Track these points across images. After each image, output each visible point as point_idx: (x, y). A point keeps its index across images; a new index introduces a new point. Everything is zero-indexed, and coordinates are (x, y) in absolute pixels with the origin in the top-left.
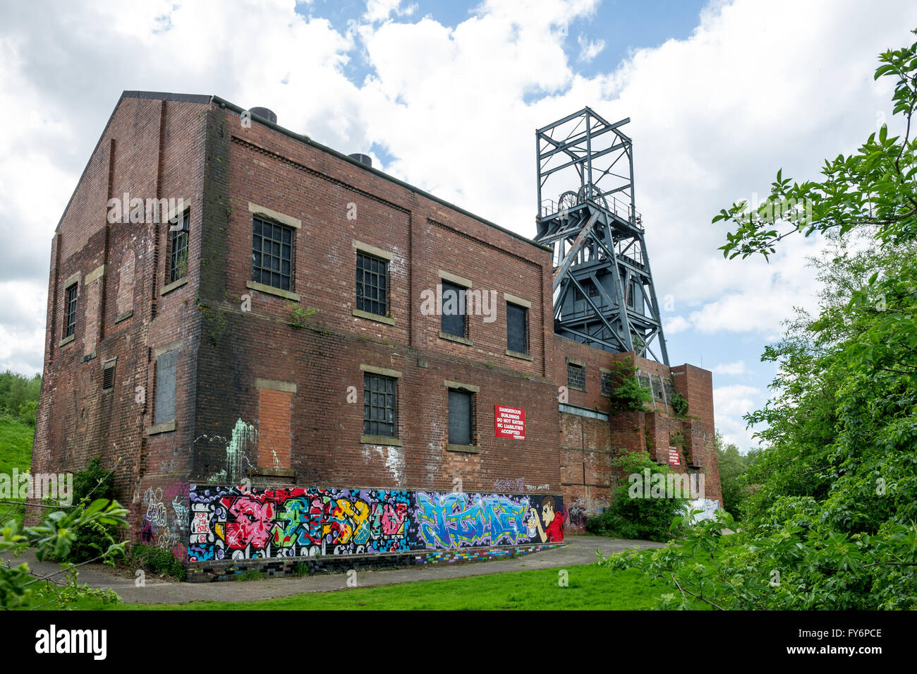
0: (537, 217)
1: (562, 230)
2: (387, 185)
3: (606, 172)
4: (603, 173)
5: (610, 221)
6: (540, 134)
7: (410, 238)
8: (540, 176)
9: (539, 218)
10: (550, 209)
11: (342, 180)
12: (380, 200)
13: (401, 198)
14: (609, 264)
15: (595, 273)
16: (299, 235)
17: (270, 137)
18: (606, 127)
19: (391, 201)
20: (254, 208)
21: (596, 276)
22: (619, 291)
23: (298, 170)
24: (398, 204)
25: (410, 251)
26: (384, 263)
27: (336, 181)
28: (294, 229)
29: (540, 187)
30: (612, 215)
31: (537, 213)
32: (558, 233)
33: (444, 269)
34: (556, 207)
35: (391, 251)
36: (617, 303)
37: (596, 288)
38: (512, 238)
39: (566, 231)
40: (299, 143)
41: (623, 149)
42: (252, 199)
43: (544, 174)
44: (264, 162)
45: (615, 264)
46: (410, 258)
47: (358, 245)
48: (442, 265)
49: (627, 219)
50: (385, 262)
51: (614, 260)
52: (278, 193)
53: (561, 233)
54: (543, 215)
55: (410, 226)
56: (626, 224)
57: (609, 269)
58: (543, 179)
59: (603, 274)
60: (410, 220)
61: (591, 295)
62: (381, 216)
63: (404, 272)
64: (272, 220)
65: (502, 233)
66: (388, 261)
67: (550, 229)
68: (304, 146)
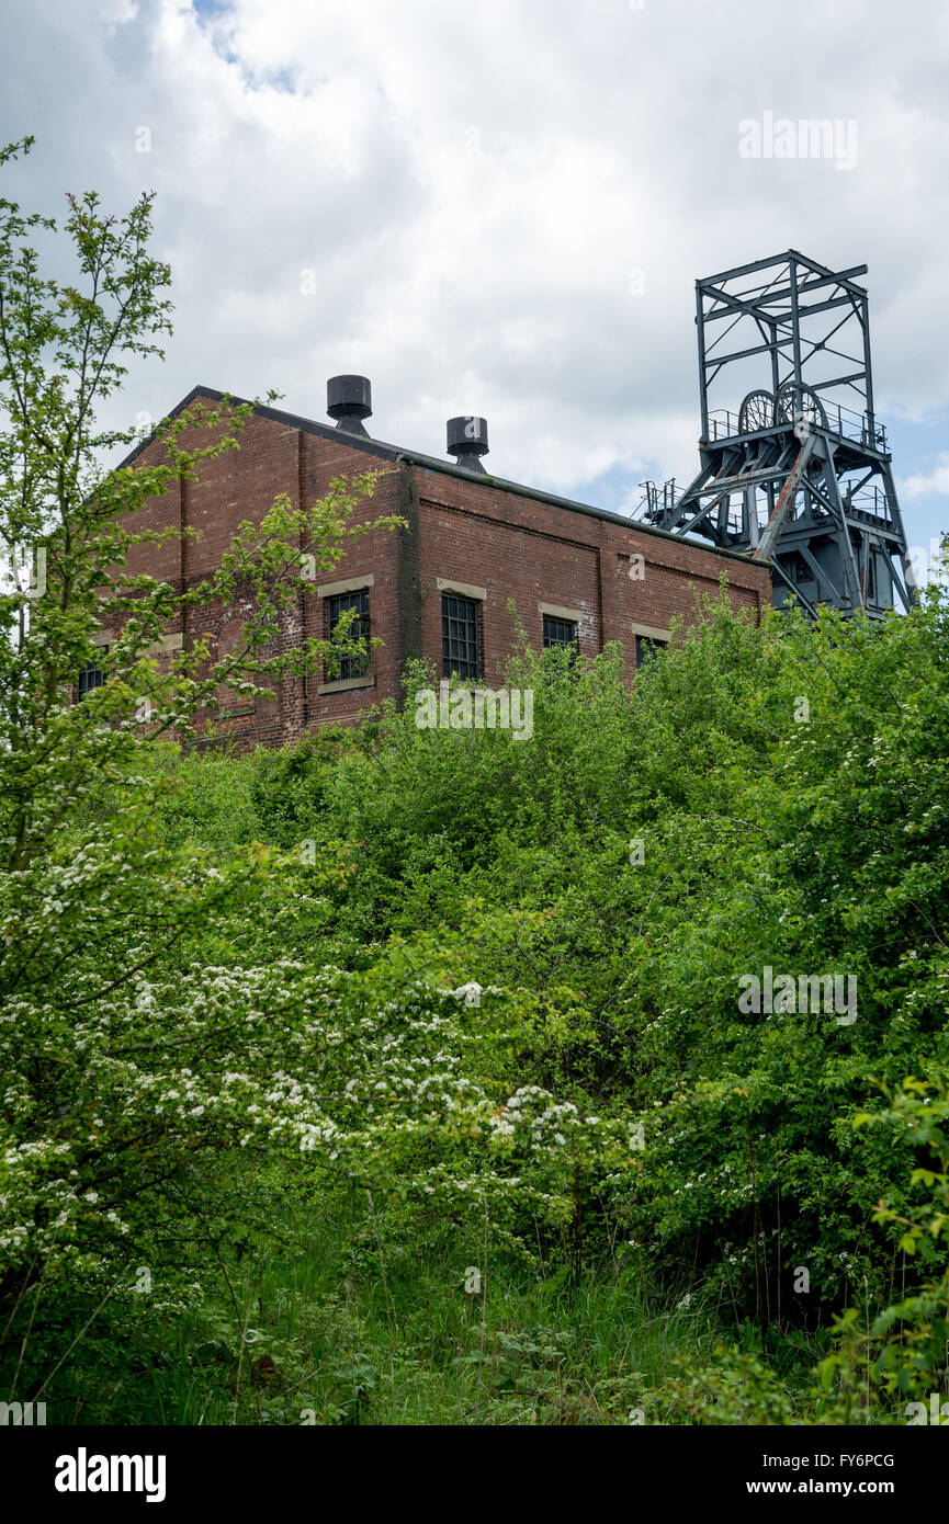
0: (701, 442)
1: (748, 469)
2: (572, 518)
3: (819, 346)
4: (813, 347)
5: (832, 448)
6: (703, 288)
7: (599, 587)
8: (704, 365)
9: (704, 442)
10: (725, 428)
11: (526, 525)
12: (565, 541)
13: (586, 531)
14: (833, 529)
15: (807, 543)
16: (485, 608)
17: (454, 488)
18: (823, 277)
19: (578, 540)
20: (444, 584)
21: (809, 547)
22: (851, 576)
23: (480, 523)
24: (585, 542)
25: (600, 605)
26: (569, 626)
27: (519, 528)
28: (479, 601)
29: (704, 386)
30: (834, 438)
31: (701, 434)
32: (742, 475)
33: (638, 621)
34: (734, 421)
35: (576, 607)
36: (848, 595)
37: (807, 567)
38: (719, 557)
39: (757, 473)
40: (481, 488)
41: (849, 307)
42: (439, 573)
43: (712, 363)
44: (446, 522)
45: (843, 530)
46: (600, 613)
47: (546, 608)
48: (636, 615)
49: (858, 439)
50: (572, 624)
51: (841, 522)
52: (463, 559)
53: (747, 475)
54: (712, 438)
55: (598, 569)
56: (858, 449)
57: (833, 537)
58: (710, 371)
59: (821, 545)
60: (598, 561)
61: (800, 579)
62: (564, 562)
63: (593, 634)
64: (459, 594)
65: (706, 553)
66: (576, 622)
67: (725, 463)
68: (487, 490)
